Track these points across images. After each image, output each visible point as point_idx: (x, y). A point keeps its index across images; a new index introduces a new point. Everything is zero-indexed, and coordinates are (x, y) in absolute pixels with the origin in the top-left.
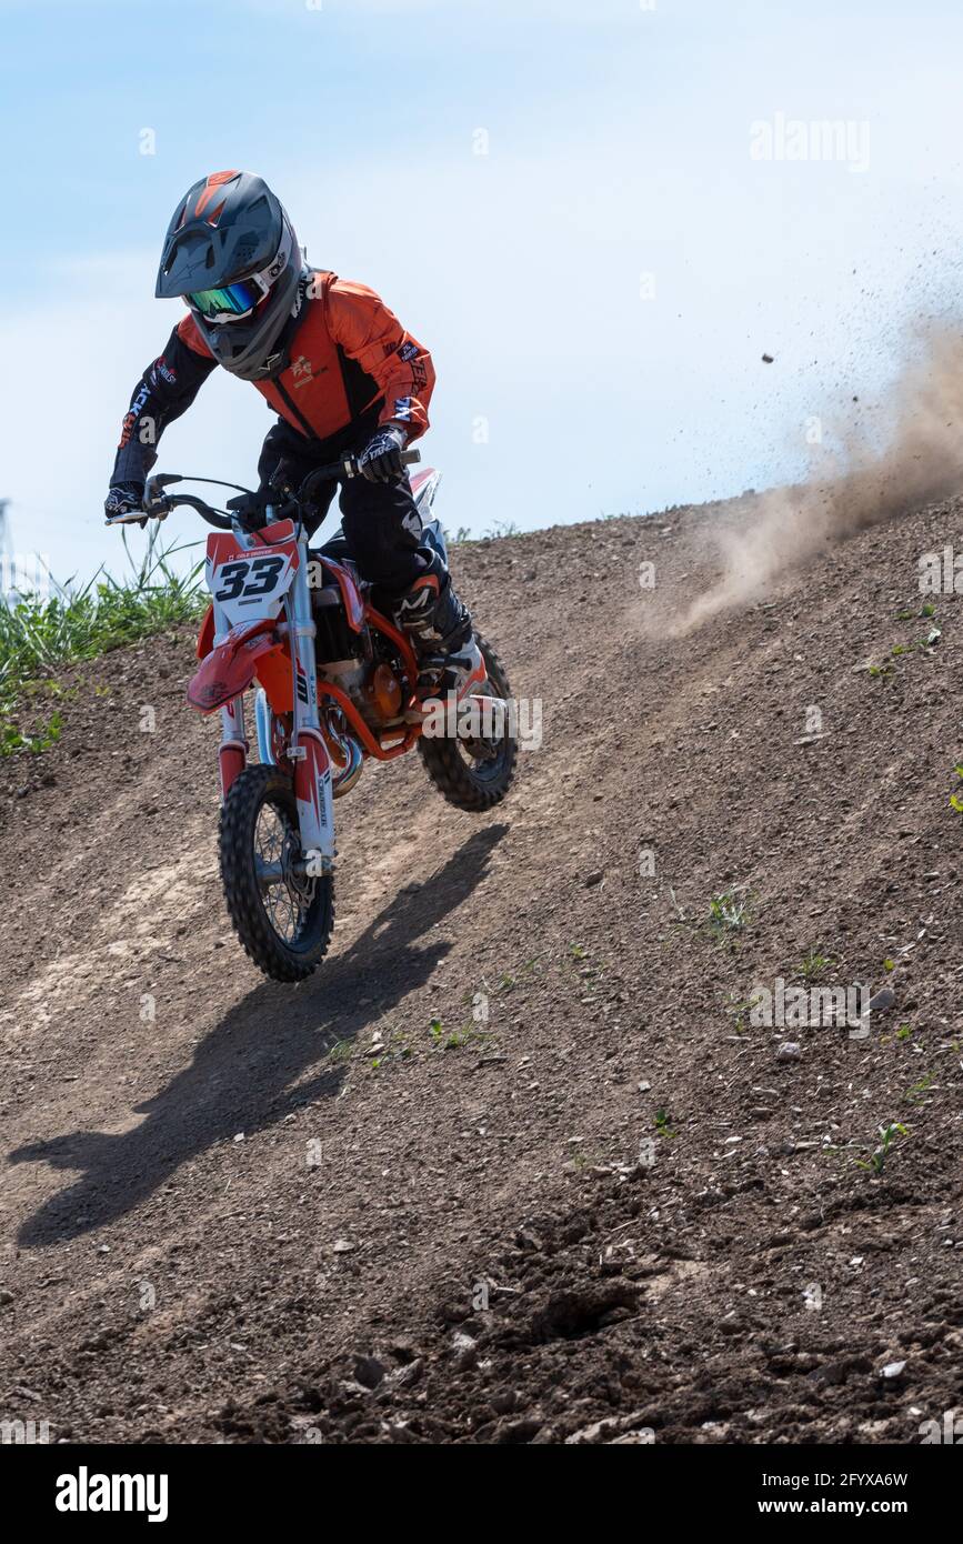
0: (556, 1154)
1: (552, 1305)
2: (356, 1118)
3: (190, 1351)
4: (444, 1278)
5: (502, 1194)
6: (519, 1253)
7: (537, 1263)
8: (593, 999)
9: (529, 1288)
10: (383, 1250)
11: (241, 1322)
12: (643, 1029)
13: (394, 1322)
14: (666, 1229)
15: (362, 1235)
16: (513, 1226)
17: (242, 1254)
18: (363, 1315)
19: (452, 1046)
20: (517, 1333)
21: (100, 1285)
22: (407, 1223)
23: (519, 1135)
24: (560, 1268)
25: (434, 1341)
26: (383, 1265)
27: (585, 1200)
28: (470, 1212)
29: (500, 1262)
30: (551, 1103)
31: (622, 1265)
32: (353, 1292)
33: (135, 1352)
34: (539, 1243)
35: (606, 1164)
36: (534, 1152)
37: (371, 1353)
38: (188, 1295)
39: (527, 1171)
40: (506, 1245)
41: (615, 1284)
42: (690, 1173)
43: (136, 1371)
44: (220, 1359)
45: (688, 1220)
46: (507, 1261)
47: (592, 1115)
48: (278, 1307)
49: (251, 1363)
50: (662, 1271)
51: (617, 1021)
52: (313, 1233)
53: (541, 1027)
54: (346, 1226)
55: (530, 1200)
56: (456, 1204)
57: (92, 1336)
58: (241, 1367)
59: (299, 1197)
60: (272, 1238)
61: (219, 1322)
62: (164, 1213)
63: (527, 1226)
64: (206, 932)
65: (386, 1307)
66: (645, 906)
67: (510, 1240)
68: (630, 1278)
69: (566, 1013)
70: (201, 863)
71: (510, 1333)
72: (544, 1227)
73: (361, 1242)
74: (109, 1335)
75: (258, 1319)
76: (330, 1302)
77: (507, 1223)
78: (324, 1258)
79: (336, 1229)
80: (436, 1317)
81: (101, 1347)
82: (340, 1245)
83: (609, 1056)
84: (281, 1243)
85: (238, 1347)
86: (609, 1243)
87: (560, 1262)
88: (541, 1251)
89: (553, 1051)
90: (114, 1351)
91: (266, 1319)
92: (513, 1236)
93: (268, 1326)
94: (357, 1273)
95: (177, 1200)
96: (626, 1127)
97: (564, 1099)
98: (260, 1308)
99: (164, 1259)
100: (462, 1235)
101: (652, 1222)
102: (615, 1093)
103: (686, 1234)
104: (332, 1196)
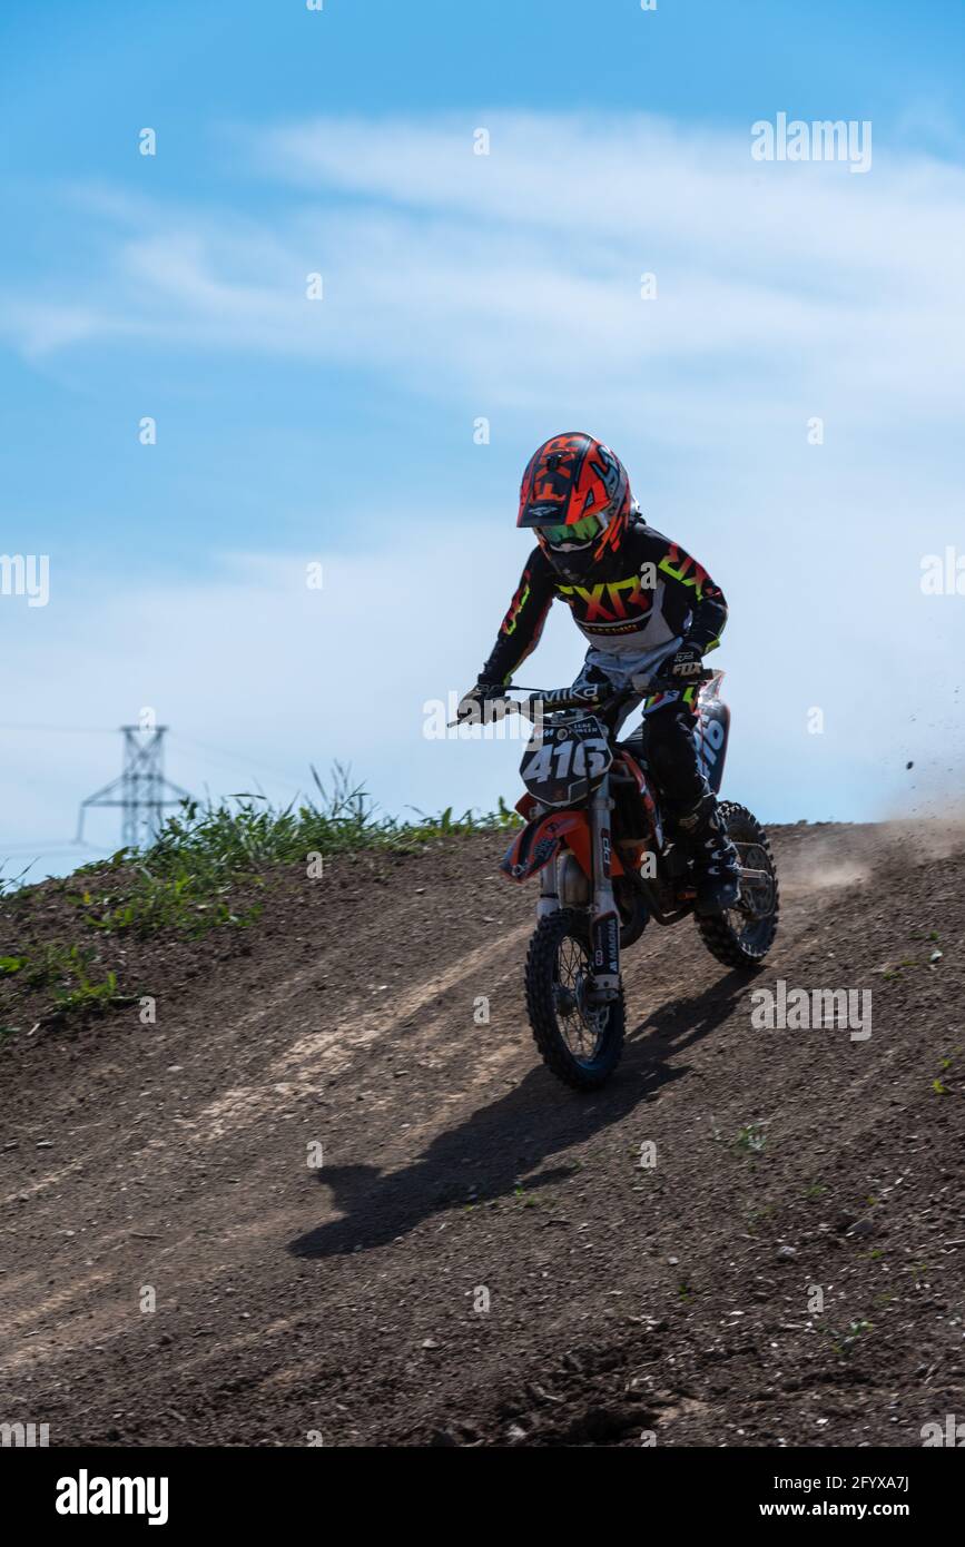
0: (600, 1301)
1: (588, 1416)
2: (449, 1248)
3: (303, 1404)
4: (504, 1382)
5: (555, 1325)
6: (565, 1372)
7: (578, 1382)
8: (641, 1188)
9: (569, 1399)
10: (460, 1352)
11: (345, 1388)
12: (677, 1218)
13: (462, 1408)
14: (679, 1372)
15: (445, 1338)
16: (561, 1350)
17: (351, 1337)
18: (439, 1399)
19: (529, 1206)
20: (558, 1433)
21: (239, 1342)
22: (481, 1334)
23: (573, 1282)
24: (595, 1389)
25: (492, 1427)
26: (459, 1364)
27: (619, 1340)
28: (530, 1335)
29: (550, 1376)
30: (600, 1262)
31: (642, 1395)
32: (433, 1380)
33: (262, 1398)
34: (580, 1367)
35: (638, 1315)
36: (583, 1297)
37: (445, 1428)
38: (307, 1361)
39: (577, 1311)
40: (555, 1364)
41: (638, 1408)
42: (702, 1333)
43: (260, 1412)
44: (326, 1414)
45: (698, 1368)
46: (554, 1377)
47: (631, 1276)
48: (374, 1382)
49: (350, 1421)
50: (673, 1404)
51: (658, 1208)
52: (407, 1330)
53: (600, 1203)
54: (433, 1329)
55: (577, 1333)
56: (519, 1327)
57: (229, 1380)
58: (342, 1423)
59: (398, 1301)
60: (376, 1329)
61: (328, 1385)
62: (294, 1296)
63: (574, 1352)
64: (351, 1087)
65: (457, 1396)
66: (690, 1124)
67: (558, 1361)
68: (647, 1405)
69: (620, 1195)
70: (353, 1034)
71: (553, 1432)
72: (587, 1356)
73: (444, 1343)
74: (243, 1381)
75: (358, 1389)
76: (415, 1384)
77: (557, 1347)
78: (415, 1350)
79: (425, 1330)
80: (496, 1409)
81: (236, 1389)
82: (427, 1343)
83: (649, 1234)
84: (382, 1333)
85: (342, 1407)
86: (634, 1376)
87: (596, 1384)
88: (581, 1373)
89: (606, 1223)
90: (245, 1394)
91: (364, 1390)
92: (561, 1358)
93: (365, 1395)
94: (438, 1366)
95: (306, 1288)
96: (656, 1289)
97: (610, 1261)
98: (360, 1381)
99: (291, 1331)
100: (522, 1350)
101: (669, 1366)
102: (650, 1262)
103: (694, 1379)
104: (425, 1304)
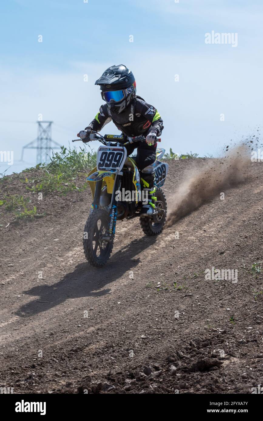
0: (203, 323)
1: (198, 362)
2: (151, 303)
3: (99, 357)
4: (169, 350)
5: (187, 331)
6: (190, 347)
7: (195, 351)
8: (218, 284)
9: (192, 357)
10: (154, 340)
11: (114, 351)
12: (230, 294)
13: (155, 359)
14: (230, 348)
15: (149, 335)
16: (189, 340)
17: (116, 334)
18: (147, 356)
19: (179, 290)
20: (188, 368)
21: (77, 335)
22: (161, 333)
23: (193, 316)
24: (201, 353)
25: (165, 366)
26: (153, 344)
27: (209, 337)
28: (178, 334)
29: (185, 348)
30: (203, 309)
31: (217, 355)
32: (144, 349)
33: (85, 354)
34: (195, 345)
35: (216, 328)
36: (197, 321)
37: (148, 366)
38: (101, 342)
39: (194, 326)
40: (187, 344)
41: (216, 360)
42: (238, 334)
43: (84, 359)
44: (107, 360)
45: (236, 347)
46: (186, 349)
47: (214, 314)
48: (124, 349)
49: (115, 363)
50: (228, 359)
51: (223, 291)
52: (136, 332)
53: (203, 289)
54: (145, 331)
55: (195, 334)
56: (175, 331)
57: (74, 348)
58: (112, 363)
59: (133, 321)
60: (125, 331)
61: (108, 350)
62: (96, 319)
63: (193, 340)
64: (117, 247)
65: (153, 355)
66: (235, 262)
67: (188, 343)
68: (219, 359)
69: (210, 286)
70: (119, 229)
71: (186, 368)
72: (198, 342)
73: (148, 336)
74: (78, 348)
75: (118, 352)
76: (138, 351)
77: (188, 339)
78: (138, 339)
79: (142, 332)
80: (166, 360)
81: (76, 351)
82: (143, 336)
83: (220, 300)
84: (127, 333)
85: (112, 358)
86: (214, 349)
87: (201, 352)
88: (196, 347)
89: (205, 296)
90: (79, 353)
91: (120, 352)
92: (189, 342)
93: (121, 354)
94: (146, 344)
95: (101, 316)
96: (222, 319)
97: (206, 309)
98: (119, 349)
99: (95, 331)
100: (175, 339)
101: (226, 346)
102: (220, 310)
103: (235, 350)
104: (142, 323)
